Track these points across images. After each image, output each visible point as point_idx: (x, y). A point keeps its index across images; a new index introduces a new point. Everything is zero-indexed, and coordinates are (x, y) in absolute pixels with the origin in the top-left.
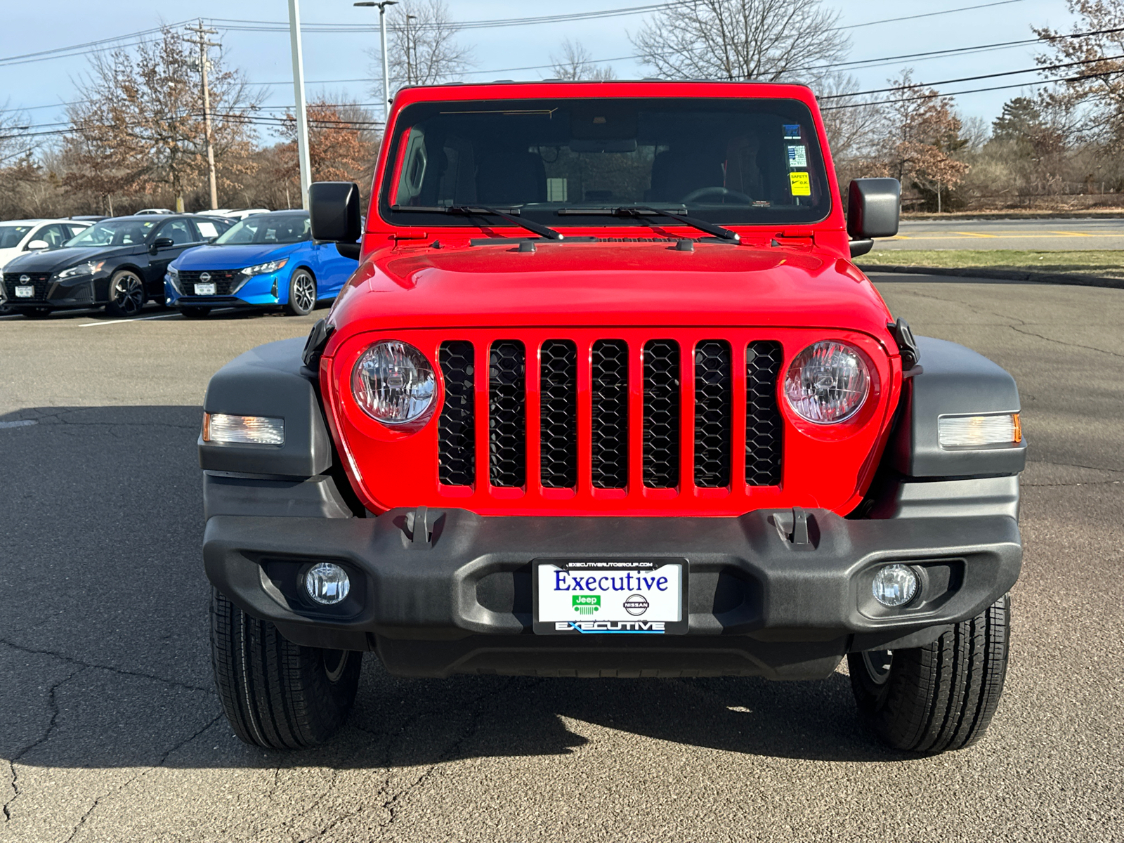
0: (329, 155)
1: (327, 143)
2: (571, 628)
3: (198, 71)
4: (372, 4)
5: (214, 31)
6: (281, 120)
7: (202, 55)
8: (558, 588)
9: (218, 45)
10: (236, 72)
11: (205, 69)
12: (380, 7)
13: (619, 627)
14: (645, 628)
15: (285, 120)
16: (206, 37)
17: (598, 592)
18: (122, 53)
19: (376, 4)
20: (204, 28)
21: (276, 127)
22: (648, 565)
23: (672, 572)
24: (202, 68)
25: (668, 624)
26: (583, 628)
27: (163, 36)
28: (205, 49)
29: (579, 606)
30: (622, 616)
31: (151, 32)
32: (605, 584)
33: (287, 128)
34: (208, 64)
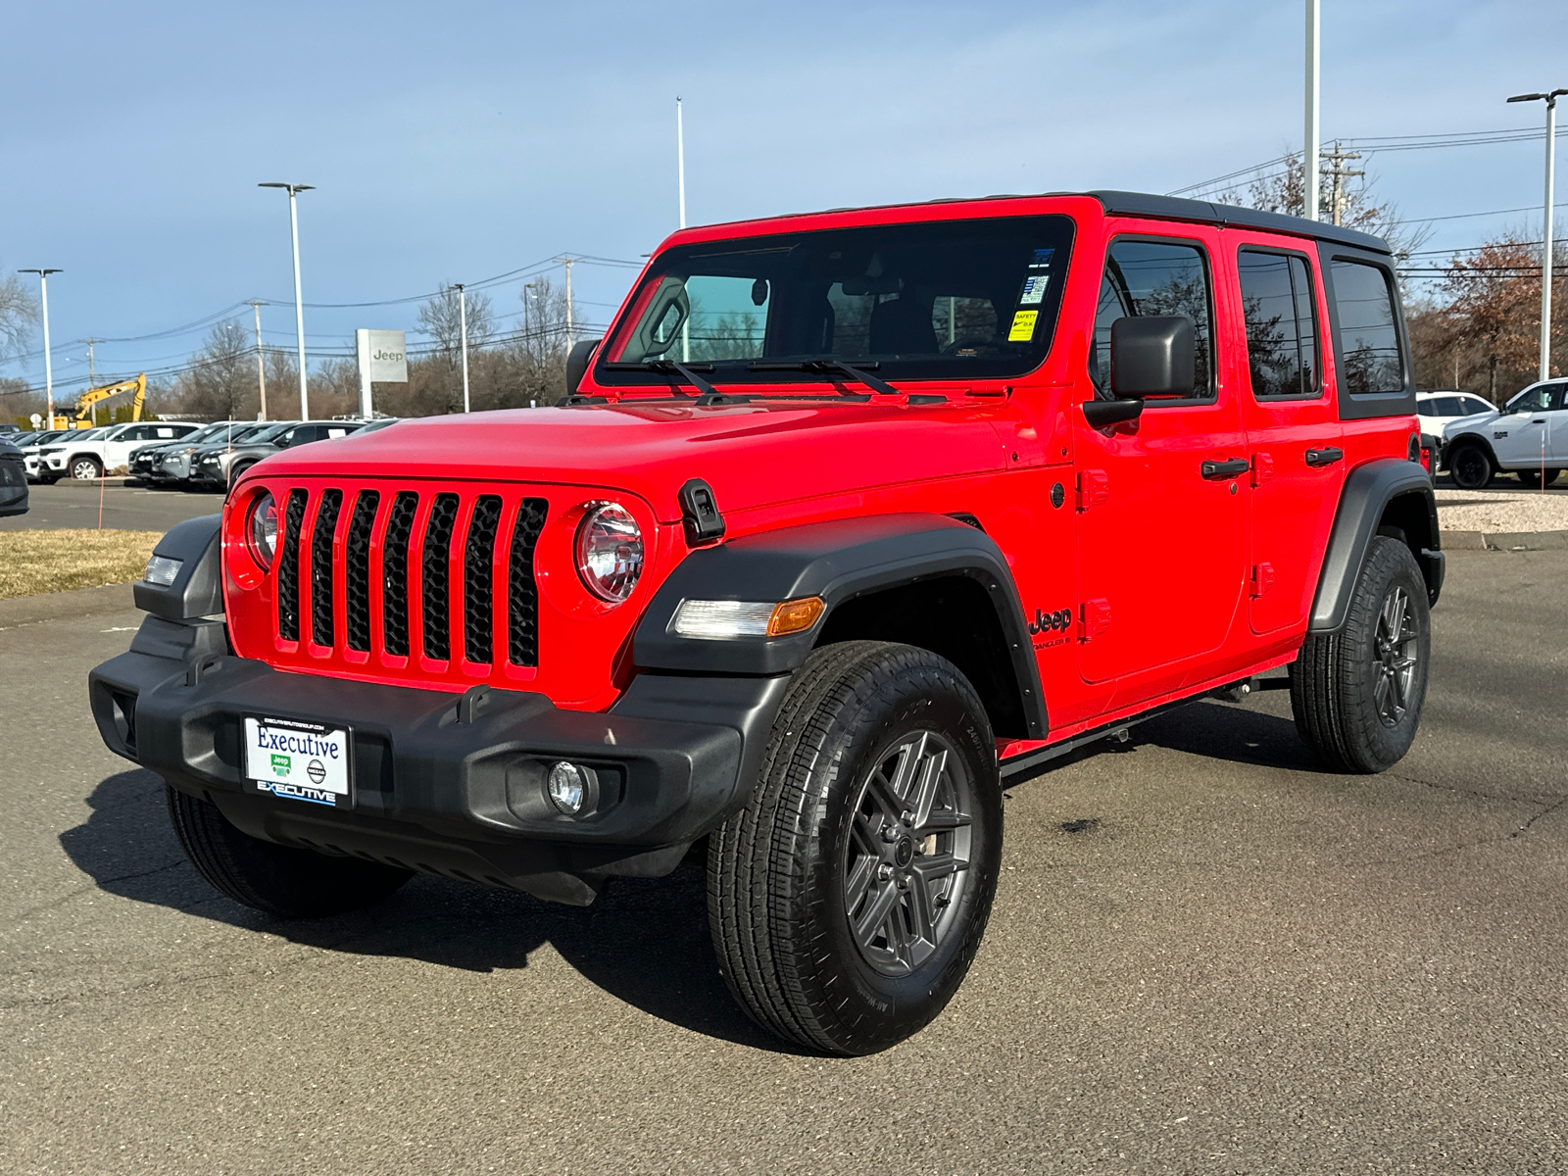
0: (1513, 315)
1: (1511, 298)
2: (268, 789)
3: (1328, 212)
4: (1536, 97)
5: (1356, 155)
6: (1445, 270)
7: (1335, 190)
8: (260, 745)
9: (1359, 173)
10: (1384, 208)
11: (1338, 208)
12: (1548, 100)
13: (303, 794)
14: (321, 797)
15: (1451, 270)
16: (1343, 165)
17: (288, 753)
18: (1233, 196)
19: (1543, 96)
20: (1341, 152)
21: (1436, 281)
22: (322, 728)
23: (338, 737)
24: (1333, 206)
25: (338, 796)
26: (277, 790)
27: (1287, 168)
28: (1341, 181)
29: (276, 766)
30: (306, 782)
31: (1272, 163)
32: (294, 745)
33: (1453, 282)
34: (1343, 201)
